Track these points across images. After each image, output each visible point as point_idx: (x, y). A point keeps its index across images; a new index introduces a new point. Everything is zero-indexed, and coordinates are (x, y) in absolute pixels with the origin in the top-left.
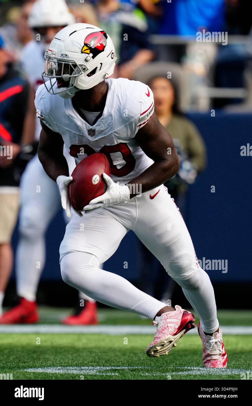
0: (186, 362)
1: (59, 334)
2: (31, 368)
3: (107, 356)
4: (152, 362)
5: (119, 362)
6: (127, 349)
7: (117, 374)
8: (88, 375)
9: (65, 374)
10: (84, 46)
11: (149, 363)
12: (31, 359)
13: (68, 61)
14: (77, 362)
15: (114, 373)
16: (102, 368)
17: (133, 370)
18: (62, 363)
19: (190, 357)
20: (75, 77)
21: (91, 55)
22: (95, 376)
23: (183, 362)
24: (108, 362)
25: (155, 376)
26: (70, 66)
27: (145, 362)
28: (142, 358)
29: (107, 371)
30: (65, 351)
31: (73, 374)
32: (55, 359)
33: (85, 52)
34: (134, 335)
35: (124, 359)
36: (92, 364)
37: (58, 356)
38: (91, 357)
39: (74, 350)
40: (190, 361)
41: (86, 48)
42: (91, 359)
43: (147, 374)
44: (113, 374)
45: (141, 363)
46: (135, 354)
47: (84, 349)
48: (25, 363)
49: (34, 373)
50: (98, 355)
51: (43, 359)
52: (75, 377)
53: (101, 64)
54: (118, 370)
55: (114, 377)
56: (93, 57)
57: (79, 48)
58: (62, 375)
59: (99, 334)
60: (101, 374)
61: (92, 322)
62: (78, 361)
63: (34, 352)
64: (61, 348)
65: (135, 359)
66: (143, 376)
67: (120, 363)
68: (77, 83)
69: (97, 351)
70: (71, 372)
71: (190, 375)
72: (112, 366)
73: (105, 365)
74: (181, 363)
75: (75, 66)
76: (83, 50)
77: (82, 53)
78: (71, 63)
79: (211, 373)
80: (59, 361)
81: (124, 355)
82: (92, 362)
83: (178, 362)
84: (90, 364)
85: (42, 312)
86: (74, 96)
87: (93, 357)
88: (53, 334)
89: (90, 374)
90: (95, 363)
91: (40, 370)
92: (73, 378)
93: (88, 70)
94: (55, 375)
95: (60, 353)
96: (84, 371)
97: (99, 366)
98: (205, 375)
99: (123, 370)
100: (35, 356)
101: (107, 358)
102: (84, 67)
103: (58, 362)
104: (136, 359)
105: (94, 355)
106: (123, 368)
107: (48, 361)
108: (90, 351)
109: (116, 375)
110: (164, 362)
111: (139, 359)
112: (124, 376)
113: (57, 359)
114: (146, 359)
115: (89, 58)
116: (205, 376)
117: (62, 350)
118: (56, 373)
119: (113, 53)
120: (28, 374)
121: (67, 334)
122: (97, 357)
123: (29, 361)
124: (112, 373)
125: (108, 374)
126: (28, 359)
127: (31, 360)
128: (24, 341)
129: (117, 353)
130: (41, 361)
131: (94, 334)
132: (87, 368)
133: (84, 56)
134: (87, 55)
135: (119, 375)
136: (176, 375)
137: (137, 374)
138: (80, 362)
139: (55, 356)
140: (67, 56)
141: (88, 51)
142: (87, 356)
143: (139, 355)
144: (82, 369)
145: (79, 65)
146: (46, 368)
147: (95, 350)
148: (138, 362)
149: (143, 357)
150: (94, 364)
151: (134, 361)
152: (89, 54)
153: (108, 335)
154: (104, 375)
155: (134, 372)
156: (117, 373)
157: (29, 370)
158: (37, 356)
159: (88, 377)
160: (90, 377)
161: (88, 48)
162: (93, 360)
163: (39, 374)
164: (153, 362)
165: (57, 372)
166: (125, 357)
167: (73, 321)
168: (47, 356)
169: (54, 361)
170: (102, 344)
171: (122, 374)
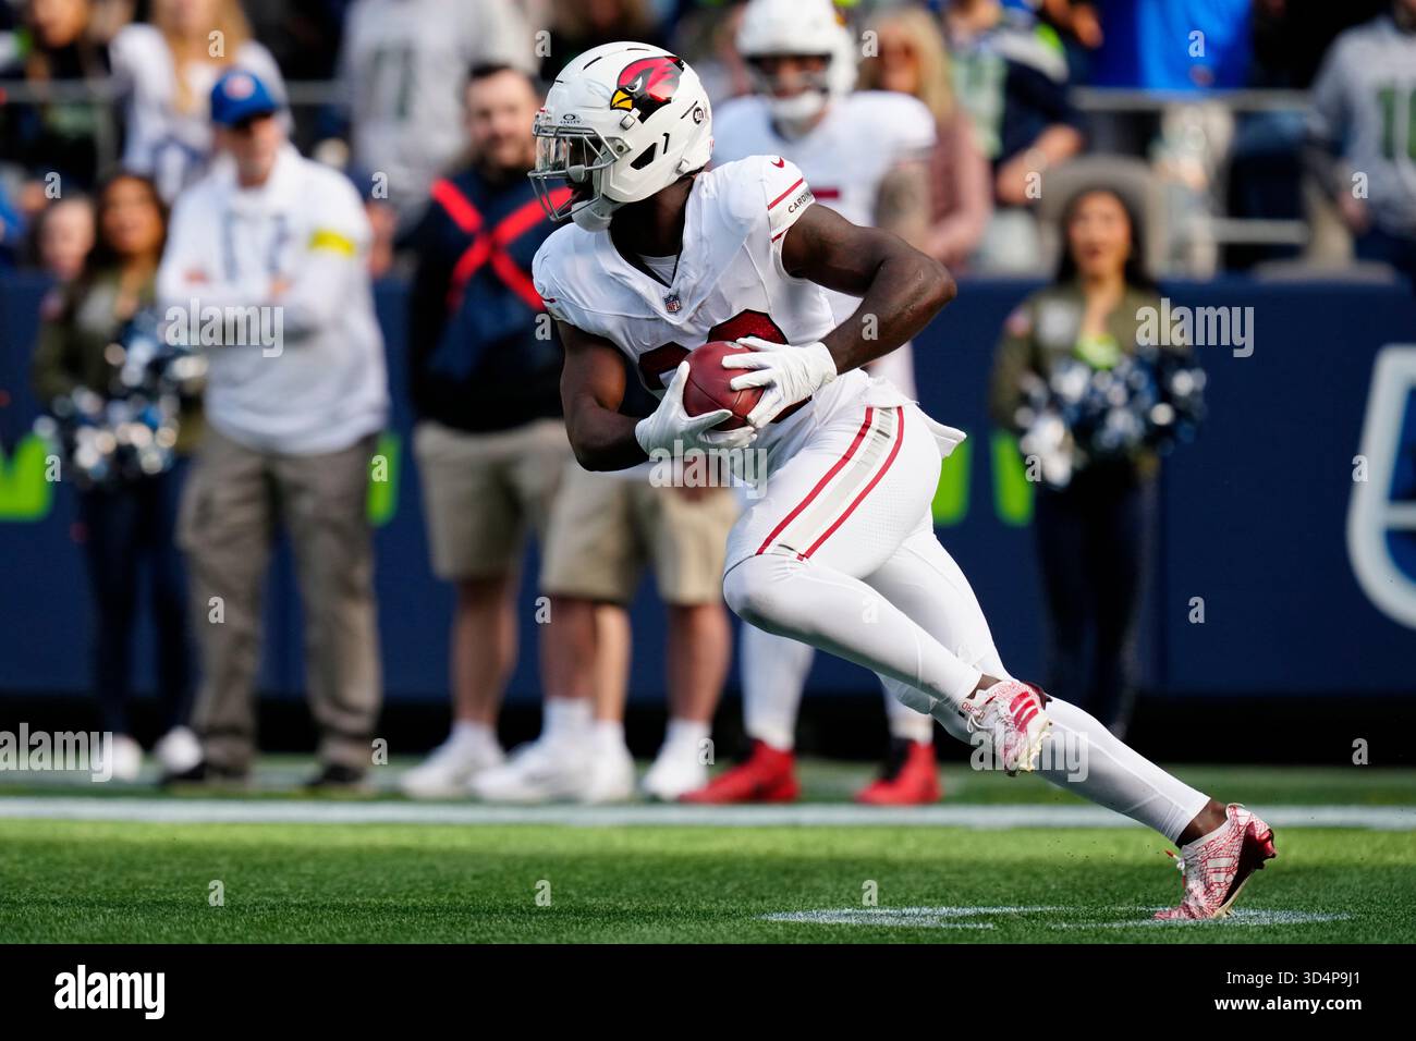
0: (1162, 896)
1: (850, 828)
2: (779, 911)
3: (968, 881)
4: (1077, 896)
5: (996, 896)
6: (1016, 865)
7: (990, 926)
8: (919, 929)
9: (863, 926)
10: (616, 92)
11: (1071, 899)
12: (777, 889)
13: (580, 131)
14: (892, 897)
15: (984, 924)
16: (954, 910)
17: (1029, 917)
18: (854, 900)
19: (1171, 883)
20: (601, 169)
21: (636, 112)
22: (937, 930)
23: (1153, 894)
24: (970, 897)
25: (1085, 931)
26: (586, 144)
27: (1059, 895)
28: (1053, 887)
29: (964, 918)
30: (863, 869)
31: (881, 926)
32: (837, 889)
33: (621, 105)
34: (1033, 828)
35: (1009, 888)
36: (929, 900)
37: (845, 883)
38: (926, 884)
39: (884, 869)
40: (1170, 894)
41: (620, 95)
42: (926, 888)
43: (1065, 925)
44: (981, 926)
45: (1050, 898)
46: (1036, 875)
47: (910, 865)
48: (763, 899)
49: (785, 924)
50: (943, 880)
51: (808, 889)
52: (887, 933)
53: (667, 135)
54: (993, 915)
55: (983, 932)
56: (642, 118)
57: (605, 97)
58: (854, 929)
59: (947, 827)
60: (951, 926)
61: (928, 797)
62: (894, 895)
63: (787, 872)
64: (854, 862)
65: (1036, 887)
66: (1054, 930)
67: (999, 899)
68: (608, 186)
69: (943, 869)
70: (878, 922)
71: (1171, 928)
72: (977, 906)
73: (962, 904)
74: (1149, 897)
75: (597, 142)
76: (615, 101)
77: (612, 108)
78: (585, 137)
79: (1220, 922)
80: (848, 894)
81: (1009, 878)
82: (928, 897)
83: (1140, 896)
84: (925, 900)
85: (808, 774)
86: (612, 221)
87: (933, 883)
88: (833, 828)
89: (924, 925)
90: (936, 898)
91: (800, 917)
92: (881, 935)
93: (629, 150)
94: (837, 928)
95: (851, 875)
96: (911, 919)
97: (947, 905)
98: (1206, 926)
99: (1005, 915)
100: (788, 881)
101: (966, 885)
102: (619, 143)
103: (844, 896)
104: (1038, 888)
105: (934, 878)
106: (1007, 910)
107: (819, 895)
108: (926, 868)
109: (989, 929)
110: (1107, 895)
111: (1046, 888)
112: (1008, 931)
113: (842, 889)
114: (1062, 889)
115: (629, 121)
116: (1207, 930)
117: (856, 868)
118: (840, 925)
119: (698, 110)
120: (770, 927)
121: (868, 828)
122: (941, 884)
123: (773, 894)
124: (977, 923)
125: (968, 926)
126: (771, 890)
127: (779, 892)
128: (761, 845)
129: (993, 875)
130: (803, 895)
131: (934, 827)
132: (916, 911)
133: (618, 115)
134: (627, 112)
135: (997, 928)
136: (1136, 927)
137: (1039, 925)
138: (899, 896)
139: (839, 881)
140: (576, 119)
141: (628, 104)
142: (917, 881)
143: (1046, 878)
144: (904, 915)
145: (607, 139)
146: (815, 912)
147: (937, 867)
148: (1042, 896)
149: (1055, 882)
150: (934, 901)
151: (1032, 891)
152: (630, 110)
153: (968, 829)
154: (958, 929)
155: (1034, 921)
156: (992, 922)
157: (774, 918)
158: (794, 882)
159: (920, 934)
160: (924, 932)
161: (626, 96)
162: (933, 892)
163: (799, 926)
164: (1080, 894)
165: (843, 921)
166: (1010, 884)
167: (884, 794)
168: (817, 882)
169: (836, 893)
170: (955, 852)
171: (1005, 926)
